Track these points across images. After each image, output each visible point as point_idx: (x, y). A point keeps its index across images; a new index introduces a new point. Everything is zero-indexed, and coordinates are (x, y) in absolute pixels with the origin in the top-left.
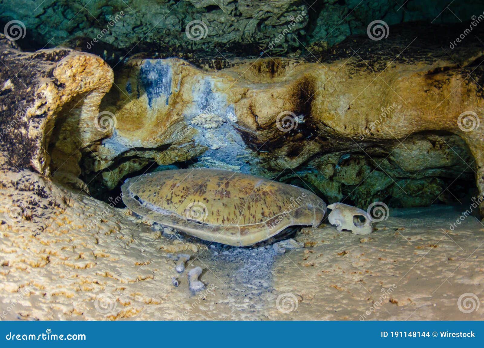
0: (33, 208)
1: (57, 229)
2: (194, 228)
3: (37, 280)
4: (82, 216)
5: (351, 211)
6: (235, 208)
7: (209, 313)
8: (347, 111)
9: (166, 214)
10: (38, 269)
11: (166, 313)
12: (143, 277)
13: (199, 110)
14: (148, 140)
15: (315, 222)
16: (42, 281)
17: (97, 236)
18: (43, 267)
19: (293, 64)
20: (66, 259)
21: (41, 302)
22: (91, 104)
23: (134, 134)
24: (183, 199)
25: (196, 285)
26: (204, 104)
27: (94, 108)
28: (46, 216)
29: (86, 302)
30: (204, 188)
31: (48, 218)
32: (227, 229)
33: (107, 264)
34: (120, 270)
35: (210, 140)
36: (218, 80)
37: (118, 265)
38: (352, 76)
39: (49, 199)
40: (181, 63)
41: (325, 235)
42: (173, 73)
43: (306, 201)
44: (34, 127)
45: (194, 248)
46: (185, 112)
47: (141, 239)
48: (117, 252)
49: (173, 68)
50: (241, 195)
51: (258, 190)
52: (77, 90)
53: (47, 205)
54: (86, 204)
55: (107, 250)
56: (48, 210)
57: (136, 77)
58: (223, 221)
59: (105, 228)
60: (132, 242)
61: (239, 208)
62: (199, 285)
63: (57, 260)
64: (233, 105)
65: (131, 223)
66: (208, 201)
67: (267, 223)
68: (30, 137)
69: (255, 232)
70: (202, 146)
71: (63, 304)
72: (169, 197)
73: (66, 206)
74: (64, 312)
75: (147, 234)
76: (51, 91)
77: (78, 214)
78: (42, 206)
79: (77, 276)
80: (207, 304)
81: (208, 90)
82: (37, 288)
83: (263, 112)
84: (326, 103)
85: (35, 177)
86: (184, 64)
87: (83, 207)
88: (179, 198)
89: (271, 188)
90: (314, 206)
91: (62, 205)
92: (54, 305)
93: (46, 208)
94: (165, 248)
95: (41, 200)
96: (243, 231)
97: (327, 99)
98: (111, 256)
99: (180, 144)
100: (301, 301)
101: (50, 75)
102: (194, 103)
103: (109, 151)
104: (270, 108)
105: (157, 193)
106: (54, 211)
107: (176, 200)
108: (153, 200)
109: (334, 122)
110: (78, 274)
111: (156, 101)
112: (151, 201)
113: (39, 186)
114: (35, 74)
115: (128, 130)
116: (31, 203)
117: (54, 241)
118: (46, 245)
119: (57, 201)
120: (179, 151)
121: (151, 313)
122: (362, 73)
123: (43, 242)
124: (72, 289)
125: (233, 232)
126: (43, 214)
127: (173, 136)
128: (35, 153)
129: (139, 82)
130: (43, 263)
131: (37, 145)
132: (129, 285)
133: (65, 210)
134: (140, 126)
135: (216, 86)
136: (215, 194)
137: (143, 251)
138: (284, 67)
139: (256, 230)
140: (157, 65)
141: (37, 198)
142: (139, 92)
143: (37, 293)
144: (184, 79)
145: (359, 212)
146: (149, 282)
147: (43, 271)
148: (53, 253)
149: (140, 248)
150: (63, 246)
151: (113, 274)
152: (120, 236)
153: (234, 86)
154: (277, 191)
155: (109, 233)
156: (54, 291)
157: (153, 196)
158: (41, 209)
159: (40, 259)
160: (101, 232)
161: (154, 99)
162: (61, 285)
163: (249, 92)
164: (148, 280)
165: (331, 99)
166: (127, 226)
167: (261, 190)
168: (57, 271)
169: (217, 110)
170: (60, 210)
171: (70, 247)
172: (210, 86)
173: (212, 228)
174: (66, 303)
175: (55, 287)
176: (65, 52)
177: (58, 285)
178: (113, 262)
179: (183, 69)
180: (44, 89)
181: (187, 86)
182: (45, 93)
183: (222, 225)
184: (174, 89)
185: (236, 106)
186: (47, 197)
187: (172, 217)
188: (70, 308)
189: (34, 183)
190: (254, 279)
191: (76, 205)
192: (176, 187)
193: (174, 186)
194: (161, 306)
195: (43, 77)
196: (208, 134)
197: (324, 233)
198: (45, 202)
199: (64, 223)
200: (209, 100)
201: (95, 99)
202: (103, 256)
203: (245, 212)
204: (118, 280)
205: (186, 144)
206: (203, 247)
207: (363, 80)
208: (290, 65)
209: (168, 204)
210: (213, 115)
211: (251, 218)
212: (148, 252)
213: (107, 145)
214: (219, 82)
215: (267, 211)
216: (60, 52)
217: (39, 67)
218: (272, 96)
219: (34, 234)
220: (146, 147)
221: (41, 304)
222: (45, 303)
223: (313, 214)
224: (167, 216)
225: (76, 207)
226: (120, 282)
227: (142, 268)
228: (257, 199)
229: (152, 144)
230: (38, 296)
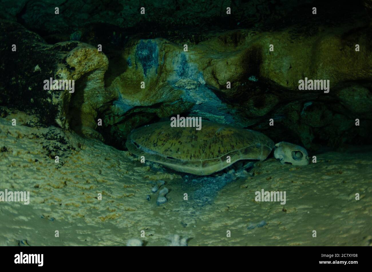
0: (56, 151)
1: (72, 165)
2: (170, 163)
3: (56, 196)
4: (91, 156)
5: (291, 147)
6: (200, 148)
7: (165, 216)
8: (289, 70)
9: (153, 153)
10: (58, 190)
11: (137, 216)
12: (128, 194)
13: (178, 77)
14: (144, 101)
15: (261, 157)
16: (60, 196)
17: (100, 169)
18: (61, 188)
19: (251, 34)
20: (77, 183)
21: (57, 208)
22: (97, 78)
23: (135, 97)
24: (165, 143)
25: (162, 200)
26: (182, 72)
27: (100, 81)
28: (65, 156)
29: (87, 209)
30: (180, 134)
31: (67, 157)
32: (193, 163)
33: (104, 187)
34: (112, 190)
35: (193, 98)
36: (191, 53)
37: (111, 187)
38: (293, 41)
39: (68, 145)
40: (164, 42)
41: (271, 167)
42: (159, 49)
43: (256, 142)
44: (56, 97)
45: (171, 177)
46: (168, 79)
47: (134, 171)
48: (113, 179)
49: (159, 46)
50: (205, 138)
51: (219, 134)
52: (84, 70)
53: (66, 149)
54: (95, 148)
55: (106, 178)
56: (67, 152)
57: (134, 54)
58: (191, 158)
59: (107, 164)
60: (126, 173)
61: (202, 148)
62: (163, 199)
63: (71, 183)
64: (202, 72)
65: (129, 160)
66: (181, 143)
67: (222, 158)
68: (54, 104)
69: (212, 165)
70: (189, 102)
71: (72, 210)
72: (155, 142)
73: (79, 149)
74: (72, 215)
75: (140, 168)
76: (65, 73)
77: (88, 154)
78: (62, 149)
79: (83, 194)
80: (165, 211)
81: (184, 62)
82: (56, 200)
83: (221, 76)
84: (272, 64)
85: (58, 131)
86: (166, 43)
87: (93, 150)
88: (162, 142)
89: (229, 132)
90: (262, 145)
91: (77, 149)
92: (66, 211)
93: (65, 150)
94: (150, 177)
95: (62, 146)
96: (204, 164)
97: (272, 62)
98: (108, 181)
99: (171, 101)
100: (228, 210)
101: (64, 61)
102: (174, 72)
103: (118, 109)
104: (226, 72)
105: (148, 139)
106: (71, 152)
107: (160, 143)
108: (145, 144)
109: (278, 79)
110: (84, 192)
111: (149, 71)
112: (143, 144)
113: (60, 136)
114: (55, 61)
115: (130, 94)
116: (55, 147)
117: (70, 172)
118: (64, 174)
119: (73, 146)
120: (172, 106)
121: (127, 216)
122: (301, 37)
123: (62, 172)
124: (79, 202)
125: (197, 165)
126: (63, 155)
127: (163, 96)
128: (57, 115)
129: (136, 58)
130: (62, 186)
131: (59, 109)
132: (117, 199)
133: (79, 151)
134: (139, 90)
135: (190, 57)
136: (187, 138)
137: (133, 179)
138: (244, 38)
139: (213, 163)
140: (148, 44)
141: (59, 144)
142: (137, 65)
143: (56, 203)
144: (167, 54)
145: (297, 148)
146: (131, 198)
147: (61, 190)
148: (69, 179)
149: (130, 177)
150: (76, 175)
151: (107, 192)
152: (118, 169)
153: (202, 58)
154: (233, 134)
155: (110, 167)
156: (67, 203)
157: (145, 141)
158: (62, 152)
159: (60, 183)
160: (104, 166)
161: (148, 70)
162: (72, 199)
163: (213, 61)
164: (131, 196)
165: (276, 61)
166: (125, 163)
167: (221, 134)
168: (70, 190)
169: (191, 76)
170: (76, 152)
171: (81, 175)
172: (186, 58)
173: (182, 162)
174: (74, 210)
175: (67, 200)
176: (74, 44)
177: (70, 199)
178: (109, 185)
179: (165, 47)
180: (60, 72)
181: (169, 60)
182: (62, 74)
183: (190, 160)
184: (161, 62)
185: (203, 73)
186: (66, 143)
187: (156, 155)
188: (77, 213)
189: (57, 134)
190: (203, 196)
191: (88, 148)
192: (161, 134)
193: (160, 133)
194: (135, 212)
195: (60, 63)
196: (191, 94)
197: (270, 165)
198: (65, 147)
199: (78, 160)
200: (185, 69)
201: (99, 75)
202: (104, 182)
203: (207, 150)
204: (110, 196)
205: (176, 102)
206: (178, 176)
207: (302, 43)
208: (249, 36)
209: (154, 146)
210: (189, 80)
211: (211, 154)
212: (136, 179)
213: (116, 105)
214: (192, 54)
215: (222, 149)
216: (71, 44)
217: (57, 56)
218: (227, 63)
219: (57, 167)
220: (144, 106)
221: (57, 210)
222: (60, 209)
223: (260, 151)
224: (152, 155)
225: (88, 150)
226: (111, 198)
227: (128, 189)
228: (217, 140)
229: (148, 103)
230: (56, 205)
